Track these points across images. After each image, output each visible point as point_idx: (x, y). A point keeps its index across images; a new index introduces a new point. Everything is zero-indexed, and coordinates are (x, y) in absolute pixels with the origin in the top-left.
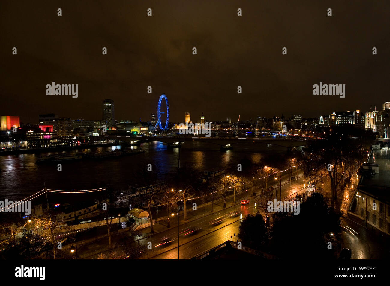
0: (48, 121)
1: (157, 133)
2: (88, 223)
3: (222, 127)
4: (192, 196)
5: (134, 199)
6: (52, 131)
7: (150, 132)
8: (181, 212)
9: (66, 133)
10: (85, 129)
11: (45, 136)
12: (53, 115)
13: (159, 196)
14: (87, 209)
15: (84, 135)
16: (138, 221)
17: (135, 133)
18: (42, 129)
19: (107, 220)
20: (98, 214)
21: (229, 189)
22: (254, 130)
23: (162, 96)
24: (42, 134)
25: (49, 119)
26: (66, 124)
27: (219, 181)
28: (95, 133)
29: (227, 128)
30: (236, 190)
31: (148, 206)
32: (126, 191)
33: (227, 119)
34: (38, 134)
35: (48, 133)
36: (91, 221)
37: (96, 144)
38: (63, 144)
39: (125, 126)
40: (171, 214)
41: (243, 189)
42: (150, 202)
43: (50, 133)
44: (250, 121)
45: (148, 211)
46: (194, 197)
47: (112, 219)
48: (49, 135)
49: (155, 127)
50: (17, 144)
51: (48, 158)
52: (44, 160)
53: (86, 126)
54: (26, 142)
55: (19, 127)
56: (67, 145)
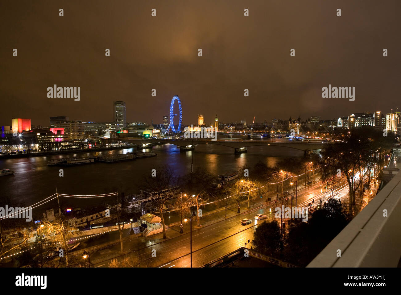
0: (59, 124)
1: (170, 135)
2: (100, 228)
3: (236, 129)
4: (206, 201)
5: (147, 204)
6: (63, 134)
7: (162, 135)
8: (194, 217)
9: (77, 135)
10: (97, 131)
11: (56, 139)
12: (63, 118)
13: (173, 200)
14: (99, 214)
15: (95, 138)
16: (150, 227)
17: (147, 136)
18: (53, 132)
19: (119, 225)
20: (110, 219)
21: (244, 194)
22: (270, 132)
23: (175, 98)
24: (53, 136)
25: (60, 122)
26: (77, 126)
27: (234, 186)
29: (242, 130)
30: (250, 195)
31: (160, 211)
32: (138, 196)
33: (242, 121)
34: (49, 137)
35: (59, 136)
36: (103, 226)
37: (108, 147)
38: (75, 147)
39: (137, 129)
40: (184, 219)
41: (258, 194)
42: (163, 207)
43: (61, 136)
44: (265, 123)
45: (160, 217)
46: (207, 202)
47: (124, 224)
48: (60, 138)
49: (167, 130)
50: (29, 147)
51: (59, 161)
52: (55, 164)
53: (97, 128)
54: (37, 146)
55: (31, 130)
56: (78, 148)
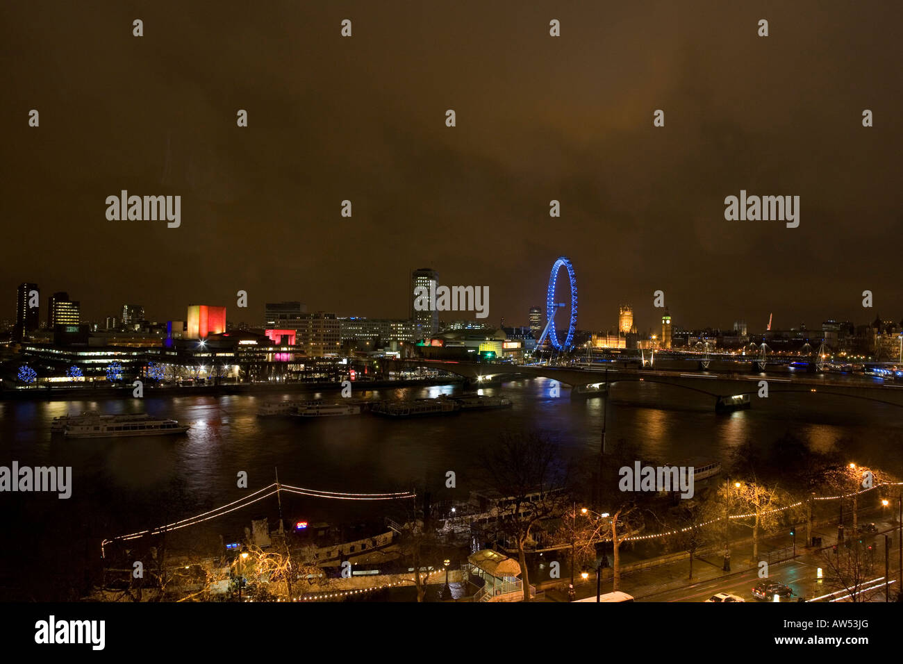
0: (285, 320)
1: (546, 357)
2: (371, 575)
3: (719, 346)
4: (636, 532)
5: (484, 527)
6: (293, 343)
7: (526, 355)
8: (605, 571)
9: (324, 348)
10: (368, 341)
11: (278, 355)
12: (296, 305)
13: (550, 523)
14: (370, 540)
15: (364, 356)
16: (492, 584)
17: (489, 355)
18: (271, 338)
19: (417, 572)
20: (396, 556)
21: (742, 520)
22: (815, 357)
23: (560, 262)
24: (271, 349)
25: (288, 315)
26: (325, 327)
27: (712, 496)
28: (392, 351)
29: (735, 349)
30: (759, 524)
31: (519, 549)
32: (463, 504)
33: (736, 325)
34: (262, 349)
35: (285, 349)
36: (377, 572)
37: (393, 379)
38: (317, 376)
39: (464, 337)
40: (580, 573)
41: (781, 525)
42: (525, 537)
43: (289, 349)
44: (802, 330)
45: (518, 561)
46: (641, 534)
47: (428, 572)
48: (287, 352)
49: (539, 342)
50: (219, 371)
51: (282, 408)
52: (274, 413)
53: (370, 333)
54: (237, 368)
55: (224, 331)
56: (326, 379)
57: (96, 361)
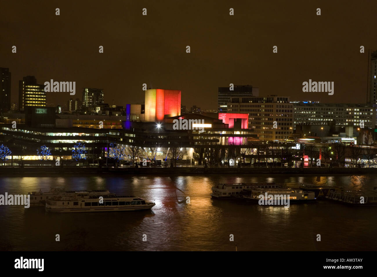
0: (237, 104)
6: (246, 127)
9: (276, 133)
10: (323, 126)
11: (231, 139)
12: (248, 89)
18: (224, 121)
24: (224, 133)
25: (241, 99)
26: (277, 111)
28: (347, 136)
35: (238, 133)
37: (350, 166)
38: (271, 160)
43: (242, 133)
48: (240, 136)
50: (175, 153)
51: (235, 190)
52: (227, 195)
53: (324, 117)
54: (191, 151)
55: (180, 115)
56: (279, 164)
57: (63, 141)
